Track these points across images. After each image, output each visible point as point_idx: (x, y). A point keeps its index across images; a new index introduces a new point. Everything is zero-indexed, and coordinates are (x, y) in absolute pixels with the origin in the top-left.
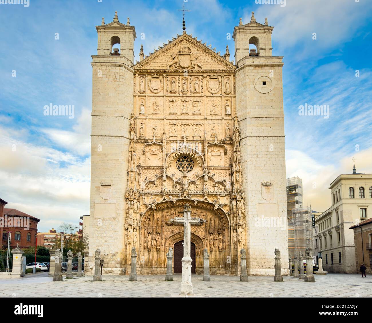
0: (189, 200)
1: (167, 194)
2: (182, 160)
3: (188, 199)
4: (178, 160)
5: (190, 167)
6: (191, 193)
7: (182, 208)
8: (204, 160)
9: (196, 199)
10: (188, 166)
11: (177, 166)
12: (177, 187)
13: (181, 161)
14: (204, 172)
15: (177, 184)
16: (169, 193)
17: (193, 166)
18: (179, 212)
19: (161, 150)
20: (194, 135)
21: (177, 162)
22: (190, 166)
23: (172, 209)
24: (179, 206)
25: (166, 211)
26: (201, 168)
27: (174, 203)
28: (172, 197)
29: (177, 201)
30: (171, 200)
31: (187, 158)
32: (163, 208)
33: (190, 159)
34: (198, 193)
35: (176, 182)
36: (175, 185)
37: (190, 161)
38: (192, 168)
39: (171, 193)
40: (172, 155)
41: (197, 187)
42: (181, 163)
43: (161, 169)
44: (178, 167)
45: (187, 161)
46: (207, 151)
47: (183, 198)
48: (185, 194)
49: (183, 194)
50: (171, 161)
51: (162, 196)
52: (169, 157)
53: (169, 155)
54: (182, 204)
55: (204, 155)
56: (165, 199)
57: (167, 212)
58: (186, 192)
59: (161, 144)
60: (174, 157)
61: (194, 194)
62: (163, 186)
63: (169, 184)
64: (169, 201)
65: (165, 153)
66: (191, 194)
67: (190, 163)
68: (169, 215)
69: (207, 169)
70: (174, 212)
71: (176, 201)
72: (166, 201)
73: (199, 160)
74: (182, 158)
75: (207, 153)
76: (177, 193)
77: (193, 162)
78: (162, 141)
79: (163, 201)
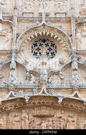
0: (50, 97)
1: (15, 88)
2: (40, 44)
3: (48, 94)
4: (34, 44)
5: (51, 53)
6: (53, 87)
7: (38, 110)
8: (71, 42)
9: (61, 95)
10: (48, 51)
11: (32, 52)
12: (32, 79)
13: (38, 45)
14: (72, 58)
15: (32, 75)
16: (19, 87)
17: (56, 52)
18: (34, 116)
19: (10, 30)
20: (56, 12)
21: (32, 47)
22: (52, 51)
23: (24, 111)
24: (34, 107)
25: (13, 114)
26: (67, 53)
27: (27, 100)
28: (23, 93)
29: (31, 98)
30: (21, 97)
31: (47, 41)
32: (9, 109)
33: (51, 43)
34: (63, 87)
35: (30, 71)
36: (29, 75)
37: (51, 46)
38: (55, 55)
39: (23, 87)
40: (25, 36)
41: (61, 79)
42: (38, 48)
43: (9, 54)
44: (34, 53)
45: (47, 45)
46: (76, 30)
47: (40, 93)
48: (44, 88)
49: (41, 89)
50: (24, 44)
51: (9, 91)
52: (21, 39)
53: (20, 36)
54: (39, 103)
55: (72, 35)
56: (11, 96)
57: (15, 116)
58: (46, 84)
59: (11, 21)
60: (29, 38)
61: (58, 89)
62: (11, 77)
63: (20, 75)
64: (18, 98)
65: (15, 32)
66: (53, 89)
67: (51, 48)
68: (19, 120)
69: (77, 54)
70: (27, 116)
71: (29, 98)
72: (13, 98)
73: (64, 43)
74: (41, 41)
75: (76, 34)
76: (32, 87)
77: (56, 47)
78: (11, 18)
79: (10, 99)
